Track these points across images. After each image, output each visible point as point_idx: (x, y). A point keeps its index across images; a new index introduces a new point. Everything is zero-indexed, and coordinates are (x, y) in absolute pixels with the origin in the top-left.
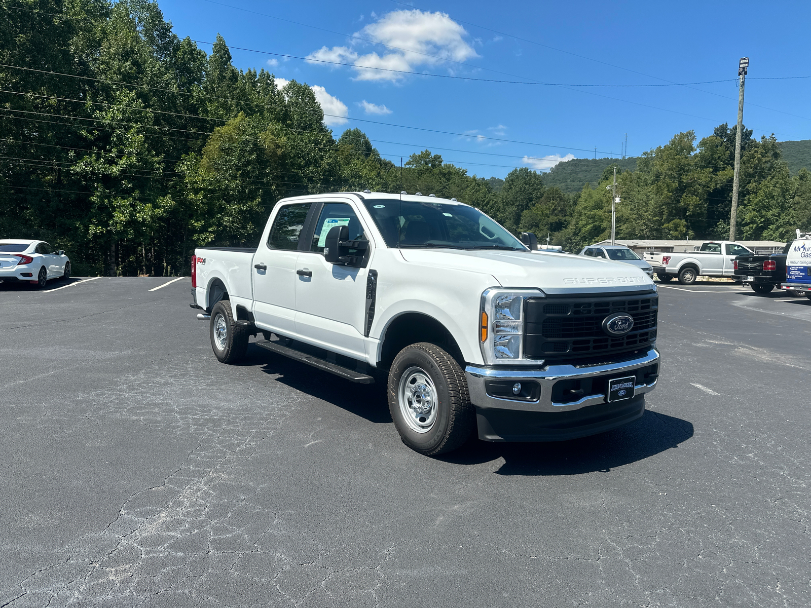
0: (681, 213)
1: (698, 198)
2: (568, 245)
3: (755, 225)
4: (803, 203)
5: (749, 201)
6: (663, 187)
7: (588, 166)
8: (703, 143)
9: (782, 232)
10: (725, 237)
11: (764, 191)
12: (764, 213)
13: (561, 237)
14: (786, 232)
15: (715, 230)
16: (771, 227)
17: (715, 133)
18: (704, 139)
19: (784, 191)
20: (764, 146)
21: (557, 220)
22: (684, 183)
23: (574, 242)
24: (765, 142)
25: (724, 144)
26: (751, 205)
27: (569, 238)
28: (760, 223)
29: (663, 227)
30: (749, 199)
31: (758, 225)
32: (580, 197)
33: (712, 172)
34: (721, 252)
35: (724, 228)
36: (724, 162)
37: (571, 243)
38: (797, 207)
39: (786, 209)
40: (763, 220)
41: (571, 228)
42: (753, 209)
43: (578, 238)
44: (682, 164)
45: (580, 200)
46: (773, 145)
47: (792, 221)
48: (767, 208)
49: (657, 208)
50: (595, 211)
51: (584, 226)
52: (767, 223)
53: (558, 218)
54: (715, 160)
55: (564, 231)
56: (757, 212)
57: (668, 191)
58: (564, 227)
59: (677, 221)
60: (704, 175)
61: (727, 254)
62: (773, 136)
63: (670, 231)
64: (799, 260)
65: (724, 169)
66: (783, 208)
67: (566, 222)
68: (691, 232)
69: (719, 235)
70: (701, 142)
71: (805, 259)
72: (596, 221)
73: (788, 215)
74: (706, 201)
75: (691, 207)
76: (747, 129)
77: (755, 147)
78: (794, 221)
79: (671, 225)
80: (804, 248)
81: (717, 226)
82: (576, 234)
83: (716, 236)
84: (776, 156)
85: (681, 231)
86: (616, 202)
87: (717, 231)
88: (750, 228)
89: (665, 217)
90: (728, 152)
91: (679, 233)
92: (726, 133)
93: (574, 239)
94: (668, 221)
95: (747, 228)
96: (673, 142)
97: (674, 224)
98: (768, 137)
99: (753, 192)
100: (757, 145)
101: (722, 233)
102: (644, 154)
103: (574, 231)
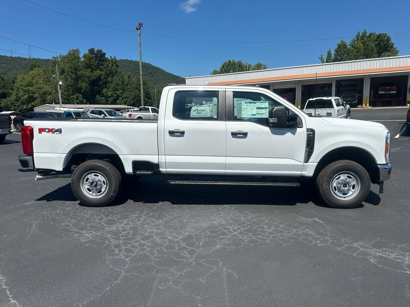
0: (79, 90)
1: (86, 84)
2: (13, 107)
3: (113, 98)
4: (132, 89)
5: (109, 86)
6: (68, 77)
7: (7, 60)
8: (85, 56)
9: (125, 101)
10: (100, 103)
11: (115, 82)
12: (116, 92)
13: (7, 102)
14: (127, 101)
15: (95, 99)
16: (120, 99)
17: (89, 52)
18: (85, 54)
19: (123, 83)
20: (112, 61)
21: (2, 92)
22: (79, 76)
23: (17, 105)
24: (112, 59)
25: (94, 58)
26: (110, 88)
27: (13, 103)
28: (115, 97)
29: (70, 98)
30: (109, 85)
31: (114, 98)
32: (16, 78)
33: (91, 71)
34: (149, 111)
35: (99, 99)
36: (95, 67)
37: (15, 106)
38: (130, 90)
39: (125, 91)
40: (116, 95)
41: (13, 97)
42: (112, 90)
43: (19, 103)
44: (76, 65)
45: (17, 80)
46: (116, 61)
47: (128, 96)
48: (117, 90)
49: (66, 87)
50: (29, 87)
51: (22, 96)
52: (118, 96)
53: (3, 91)
54: (91, 66)
55: (8, 98)
56: (113, 91)
57: (71, 79)
58: (8, 96)
59: (77, 94)
60: (88, 73)
61: (152, 113)
62: (115, 57)
63: (74, 99)
64: (196, 115)
65: (96, 70)
66: (124, 90)
67: (9, 93)
68: (85, 101)
69: (97, 102)
70: (84, 55)
71: (198, 115)
72: (30, 93)
73: (126, 94)
74: (89, 85)
75: (84, 88)
76: (103, 52)
77: (108, 61)
78: (129, 97)
79: (74, 97)
80: (197, 110)
81: (96, 98)
82: (17, 101)
83: (96, 102)
84: (117, 66)
85: (80, 100)
86: (60, 84)
87: (96, 100)
88: (111, 99)
89: (71, 92)
90: (97, 62)
91: (79, 101)
92: (94, 53)
93: (16, 103)
94: (73, 94)
95: (110, 99)
96: (69, 54)
97: (76, 96)
98: (113, 57)
99: (111, 82)
100: (109, 61)
101: (99, 101)
102: (53, 58)
103: (15, 98)
